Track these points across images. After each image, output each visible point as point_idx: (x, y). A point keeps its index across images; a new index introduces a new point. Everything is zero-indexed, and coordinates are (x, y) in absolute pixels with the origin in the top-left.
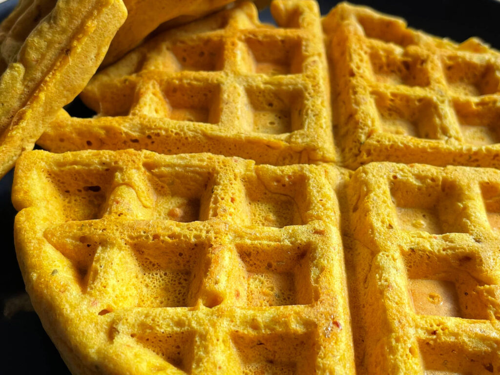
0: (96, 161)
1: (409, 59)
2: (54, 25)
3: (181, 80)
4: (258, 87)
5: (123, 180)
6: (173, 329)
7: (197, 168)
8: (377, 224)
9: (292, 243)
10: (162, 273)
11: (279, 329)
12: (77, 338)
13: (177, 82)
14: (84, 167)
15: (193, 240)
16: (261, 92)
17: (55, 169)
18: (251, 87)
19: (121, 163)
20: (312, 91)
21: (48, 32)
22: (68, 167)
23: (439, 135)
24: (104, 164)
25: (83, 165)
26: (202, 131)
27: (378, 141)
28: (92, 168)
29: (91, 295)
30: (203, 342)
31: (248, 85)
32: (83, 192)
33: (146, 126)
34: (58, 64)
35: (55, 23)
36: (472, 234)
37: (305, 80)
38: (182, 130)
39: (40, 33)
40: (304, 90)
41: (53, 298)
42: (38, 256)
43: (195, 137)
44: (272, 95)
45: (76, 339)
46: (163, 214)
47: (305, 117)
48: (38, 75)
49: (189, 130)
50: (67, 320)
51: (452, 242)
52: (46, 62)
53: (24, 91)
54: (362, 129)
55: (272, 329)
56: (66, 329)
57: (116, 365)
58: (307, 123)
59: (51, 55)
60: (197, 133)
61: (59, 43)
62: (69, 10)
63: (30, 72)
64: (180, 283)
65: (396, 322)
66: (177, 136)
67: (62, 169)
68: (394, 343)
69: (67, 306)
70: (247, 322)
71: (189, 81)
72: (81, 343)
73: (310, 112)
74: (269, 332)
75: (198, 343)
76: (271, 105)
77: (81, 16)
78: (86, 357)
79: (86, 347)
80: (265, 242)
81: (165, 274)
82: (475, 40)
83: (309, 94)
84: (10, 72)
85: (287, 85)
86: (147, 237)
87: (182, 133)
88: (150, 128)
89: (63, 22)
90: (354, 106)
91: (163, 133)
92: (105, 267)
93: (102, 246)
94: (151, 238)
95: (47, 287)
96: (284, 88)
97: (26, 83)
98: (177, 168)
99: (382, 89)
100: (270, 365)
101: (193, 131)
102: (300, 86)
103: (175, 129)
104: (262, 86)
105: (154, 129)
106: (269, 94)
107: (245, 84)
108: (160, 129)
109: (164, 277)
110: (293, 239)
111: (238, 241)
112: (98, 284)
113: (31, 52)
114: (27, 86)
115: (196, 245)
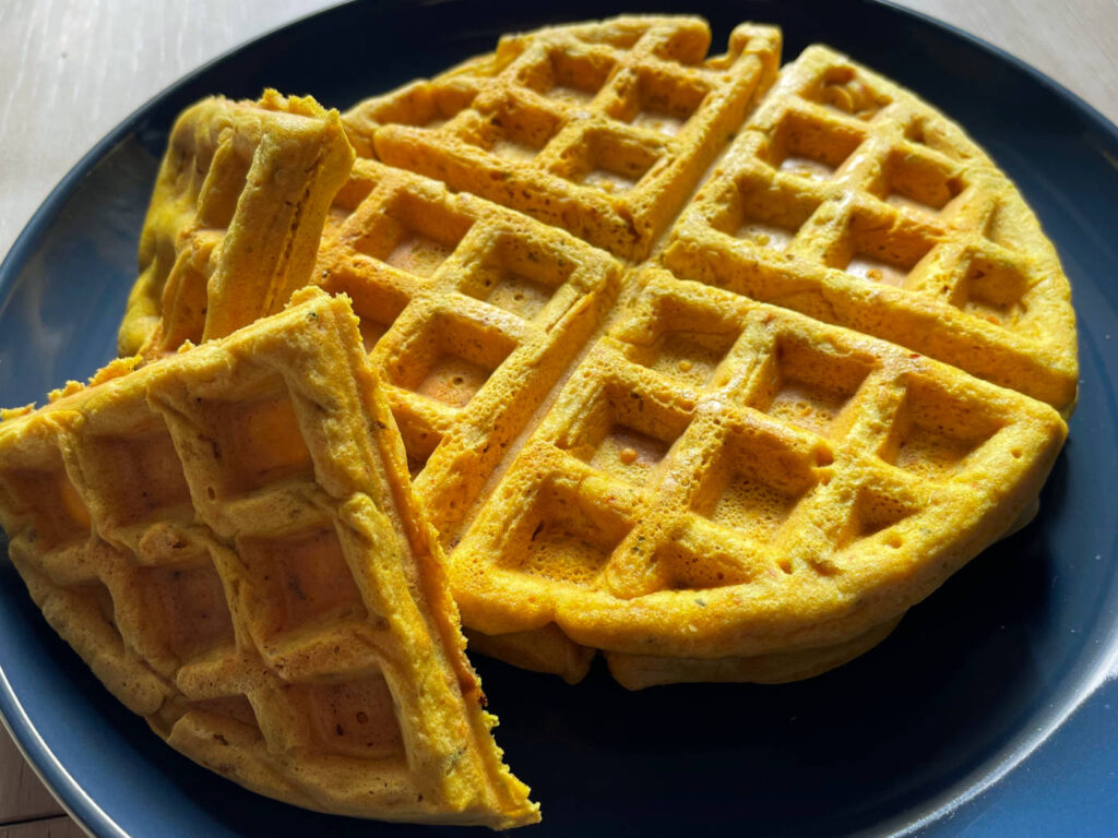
0: (520, 498)
1: (494, 114)
2: (339, 412)
3: (395, 352)
4: (465, 277)
5: (575, 479)
6: (847, 507)
7: (595, 395)
8: (780, 266)
9: (766, 352)
10: (722, 502)
11: (893, 410)
12: (814, 608)
13: (394, 359)
14: (519, 517)
15: (719, 442)
16: (472, 278)
17: (498, 553)
18: (461, 283)
19: (546, 471)
20: (518, 225)
21: (343, 426)
22: (506, 535)
23: (655, 154)
24: (529, 491)
25: (515, 517)
26: (525, 365)
27: (644, 207)
28: (526, 508)
29: (759, 572)
30: (883, 483)
31: (458, 284)
32: (535, 544)
33: (481, 420)
34: (388, 447)
35: (337, 408)
36: (827, 199)
37: (491, 223)
38: (512, 386)
39: (336, 438)
40: (506, 233)
41: (742, 615)
42: (663, 613)
43: (528, 378)
44: (482, 271)
45: (814, 610)
46: (623, 470)
47: (556, 254)
48: (383, 483)
49: (516, 378)
50: (784, 610)
51: (829, 220)
52: (375, 459)
53: (390, 517)
54: (607, 212)
55: (889, 417)
56: (794, 616)
57: (877, 576)
58: (569, 257)
59: (370, 449)
60: (524, 372)
61: (363, 425)
62: (334, 377)
63: (374, 491)
64: (747, 491)
65: (926, 309)
66: (516, 397)
67: (503, 545)
68: (950, 324)
69: (767, 602)
70: (871, 434)
71: (405, 344)
72: (822, 606)
73: (552, 245)
74: (891, 421)
75: (880, 489)
76: (488, 283)
77: (349, 371)
78: (841, 609)
79: (830, 603)
80: (753, 376)
81: (727, 501)
82: (506, 39)
83: (519, 230)
84: (363, 515)
85: (485, 245)
86: (693, 486)
87: (516, 388)
88: (487, 418)
89: (344, 399)
90: (563, 201)
91: (503, 407)
92: (722, 544)
93: (680, 537)
94: (696, 482)
95: (719, 617)
96: (486, 250)
97: (383, 507)
98: (581, 416)
99: (551, 162)
100: (906, 447)
101: (519, 375)
102: (497, 233)
103: (506, 391)
104: (467, 271)
105: (492, 414)
106: (480, 273)
107: (454, 286)
108: (496, 407)
109: (729, 503)
110: (763, 349)
111: (742, 400)
112: (746, 561)
113: (355, 468)
114: (387, 509)
115: (725, 444)
